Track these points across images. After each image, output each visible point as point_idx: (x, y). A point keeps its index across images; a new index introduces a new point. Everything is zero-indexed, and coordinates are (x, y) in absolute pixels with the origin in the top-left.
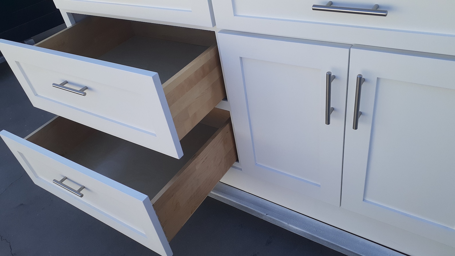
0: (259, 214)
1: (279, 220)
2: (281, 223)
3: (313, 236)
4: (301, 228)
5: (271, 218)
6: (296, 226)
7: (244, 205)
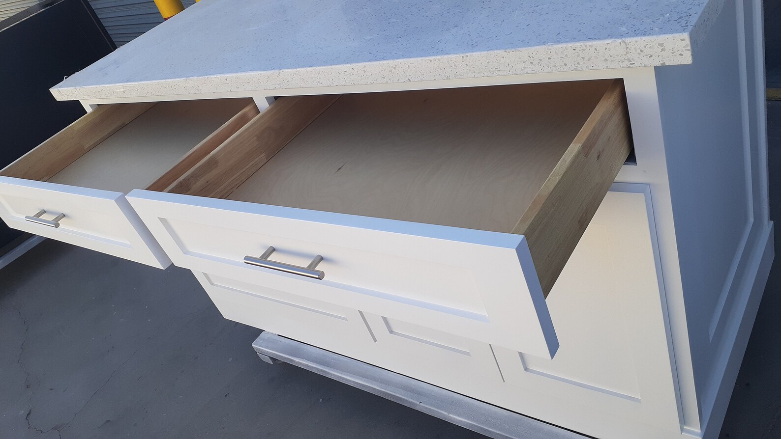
0: (411, 403)
1: (436, 410)
2: (440, 413)
3: (482, 428)
4: (465, 419)
5: (426, 408)
6: (459, 416)
7: (390, 392)
